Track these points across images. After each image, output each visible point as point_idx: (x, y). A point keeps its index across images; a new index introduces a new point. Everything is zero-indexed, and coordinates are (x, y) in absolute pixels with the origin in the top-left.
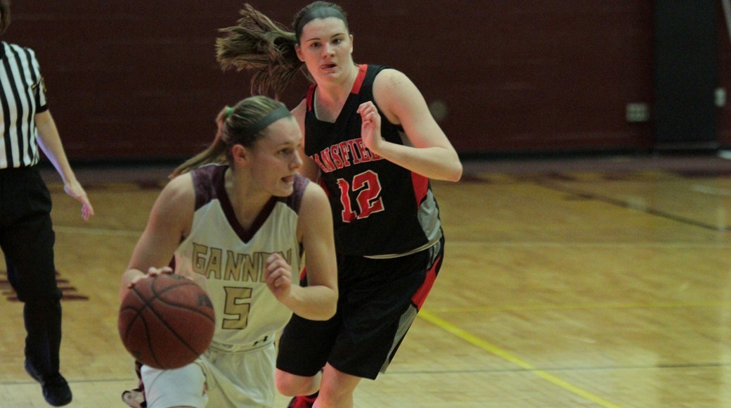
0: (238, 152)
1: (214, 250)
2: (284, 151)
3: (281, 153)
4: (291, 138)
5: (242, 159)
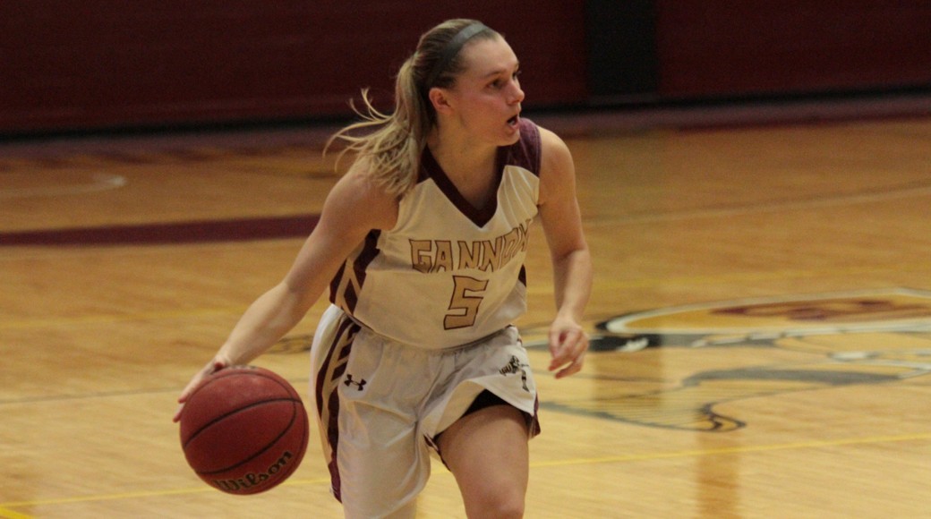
0: (436, 98)
1: (439, 244)
2: (496, 83)
3: (492, 86)
4: (502, 65)
5: (445, 106)
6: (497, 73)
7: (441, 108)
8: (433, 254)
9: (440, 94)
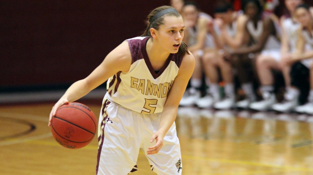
6: (173, 28)
7: (153, 35)
8: (138, 83)
9: (154, 31)
